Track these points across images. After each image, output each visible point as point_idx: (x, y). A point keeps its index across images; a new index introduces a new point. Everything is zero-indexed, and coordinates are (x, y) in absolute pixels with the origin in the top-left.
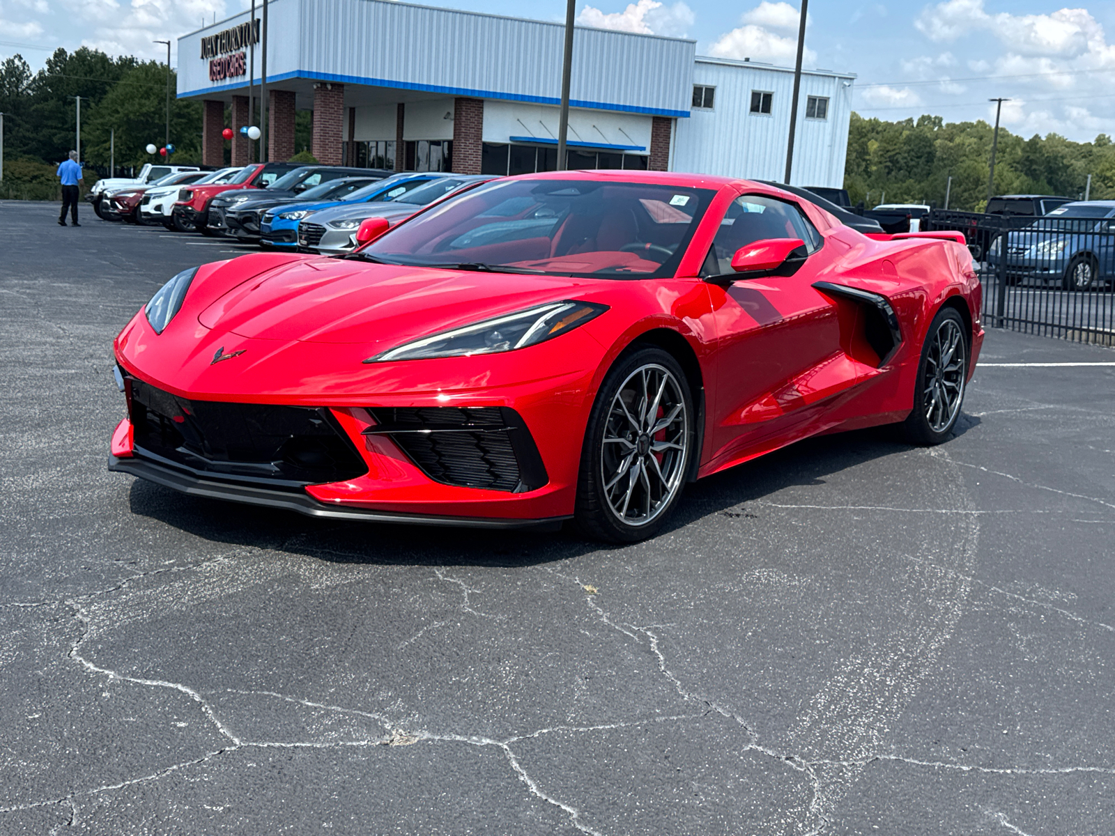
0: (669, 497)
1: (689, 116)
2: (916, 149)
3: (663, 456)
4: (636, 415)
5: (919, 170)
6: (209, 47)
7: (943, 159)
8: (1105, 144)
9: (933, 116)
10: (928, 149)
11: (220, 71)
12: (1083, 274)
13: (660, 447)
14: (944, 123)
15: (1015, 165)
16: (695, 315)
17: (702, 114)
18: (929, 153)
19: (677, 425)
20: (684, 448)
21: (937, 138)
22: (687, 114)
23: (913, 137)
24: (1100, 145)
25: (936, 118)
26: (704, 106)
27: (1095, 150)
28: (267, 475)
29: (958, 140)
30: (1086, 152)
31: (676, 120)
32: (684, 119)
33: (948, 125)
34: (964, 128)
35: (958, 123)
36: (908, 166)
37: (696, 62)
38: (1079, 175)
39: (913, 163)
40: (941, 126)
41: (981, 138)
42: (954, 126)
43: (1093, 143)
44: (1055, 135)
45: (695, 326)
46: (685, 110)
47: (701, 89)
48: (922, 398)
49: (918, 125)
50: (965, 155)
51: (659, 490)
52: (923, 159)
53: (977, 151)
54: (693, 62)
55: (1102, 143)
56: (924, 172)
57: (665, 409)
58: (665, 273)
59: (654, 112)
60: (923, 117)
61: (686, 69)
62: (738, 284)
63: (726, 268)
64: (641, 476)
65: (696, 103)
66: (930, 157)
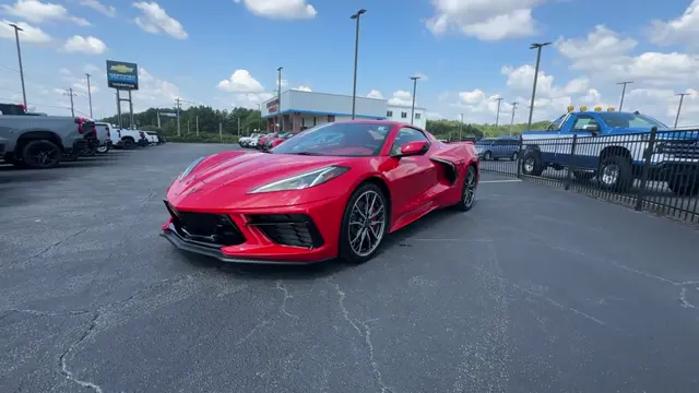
0: (377, 243)
3: (375, 227)
4: (364, 211)
6: (269, 105)
11: (271, 110)
12: (488, 157)
13: (374, 223)
16: (387, 171)
19: (381, 214)
20: (383, 223)
28: (209, 241)
30: (482, 127)
37: (387, 105)
45: (387, 174)
46: (385, 117)
47: (388, 112)
48: (463, 197)
51: (374, 240)
57: (376, 208)
58: (375, 155)
61: (385, 107)
62: (403, 158)
63: (399, 152)
64: (366, 236)
65: (388, 116)
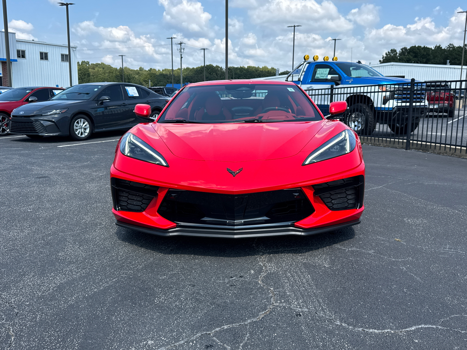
1: (17, 61)
2: (83, 72)
5: (86, 79)
7: (93, 76)
8: (142, 70)
9: (86, 61)
10: (87, 72)
14: (90, 64)
15: (117, 77)
17: (21, 60)
18: (88, 74)
21: (89, 69)
22: (16, 61)
23: (82, 68)
24: (141, 70)
25: (87, 62)
26: (22, 57)
27: (140, 72)
29: (96, 69)
31: (11, 62)
32: (15, 62)
33: (91, 64)
34: (97, 65)
35: (95, 63)
36: (82, 78)
37: (17, 41)
38: (137, 80)
39: (83, 77)
40: (89, 64)
41: (103, 69)
42: (94, 64)
43: (139, 70)
44: (126, 67)
46: (15, 59)
47: (20, 51)
49: (81, 64)
50: (100, 74)
52: (86, 76)
53: (104, 73)
54: (15, 41)
55: (141, 69)
56: (88, 80)
59: (2, 60)
60: (83, 61)
61: (13, 44)
65: (19, 56)
66: (89, 75)
